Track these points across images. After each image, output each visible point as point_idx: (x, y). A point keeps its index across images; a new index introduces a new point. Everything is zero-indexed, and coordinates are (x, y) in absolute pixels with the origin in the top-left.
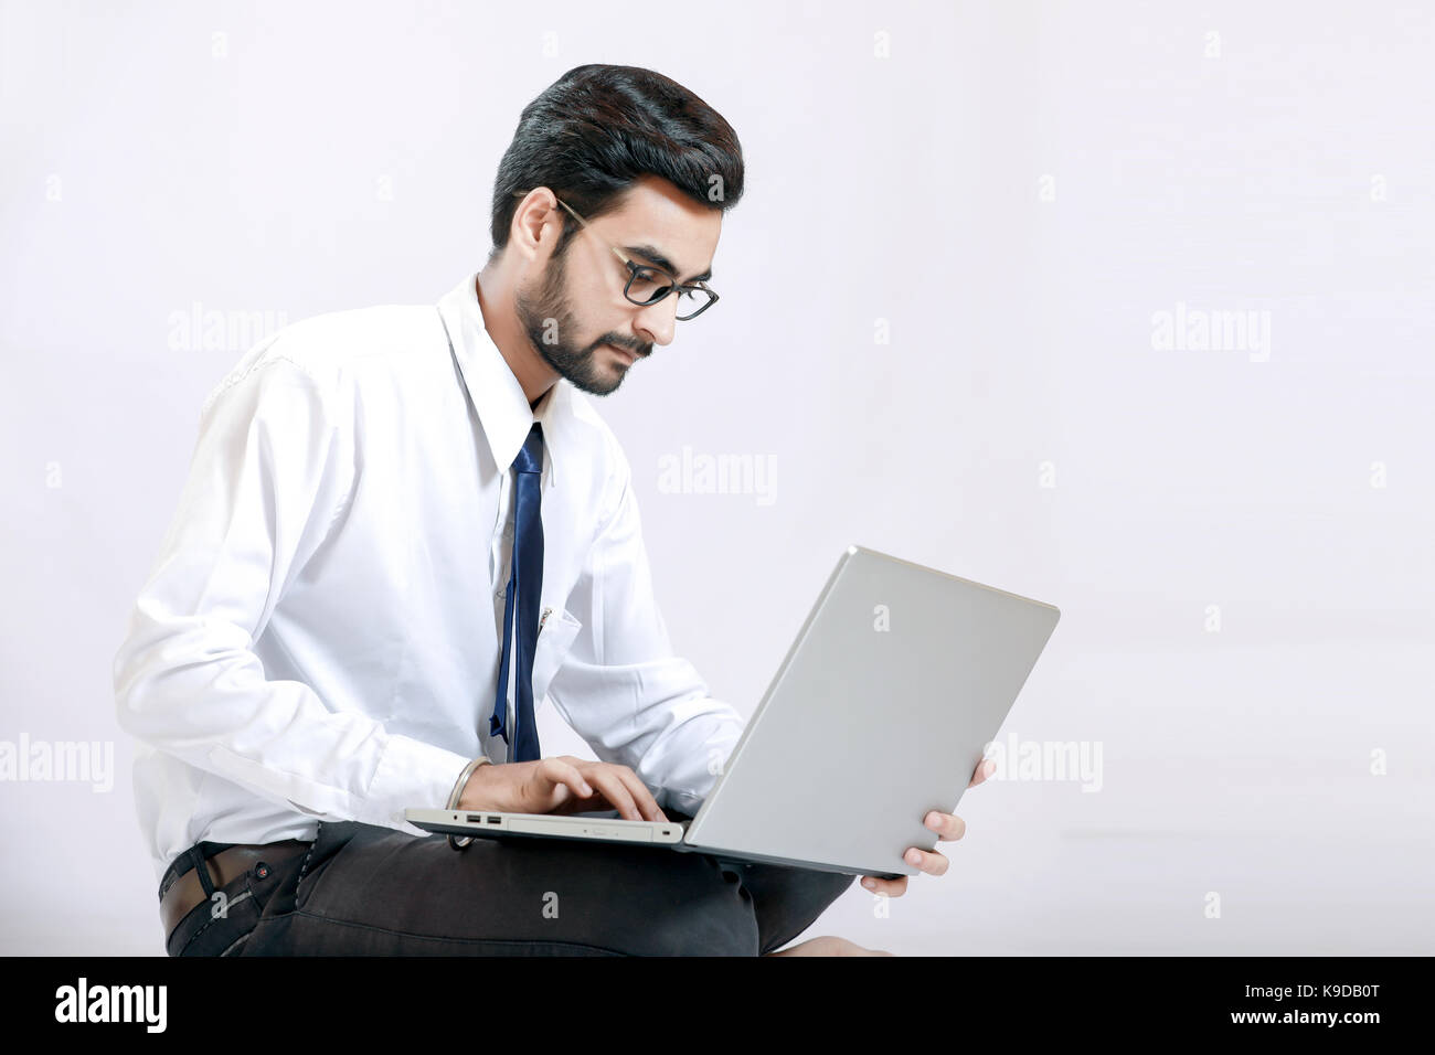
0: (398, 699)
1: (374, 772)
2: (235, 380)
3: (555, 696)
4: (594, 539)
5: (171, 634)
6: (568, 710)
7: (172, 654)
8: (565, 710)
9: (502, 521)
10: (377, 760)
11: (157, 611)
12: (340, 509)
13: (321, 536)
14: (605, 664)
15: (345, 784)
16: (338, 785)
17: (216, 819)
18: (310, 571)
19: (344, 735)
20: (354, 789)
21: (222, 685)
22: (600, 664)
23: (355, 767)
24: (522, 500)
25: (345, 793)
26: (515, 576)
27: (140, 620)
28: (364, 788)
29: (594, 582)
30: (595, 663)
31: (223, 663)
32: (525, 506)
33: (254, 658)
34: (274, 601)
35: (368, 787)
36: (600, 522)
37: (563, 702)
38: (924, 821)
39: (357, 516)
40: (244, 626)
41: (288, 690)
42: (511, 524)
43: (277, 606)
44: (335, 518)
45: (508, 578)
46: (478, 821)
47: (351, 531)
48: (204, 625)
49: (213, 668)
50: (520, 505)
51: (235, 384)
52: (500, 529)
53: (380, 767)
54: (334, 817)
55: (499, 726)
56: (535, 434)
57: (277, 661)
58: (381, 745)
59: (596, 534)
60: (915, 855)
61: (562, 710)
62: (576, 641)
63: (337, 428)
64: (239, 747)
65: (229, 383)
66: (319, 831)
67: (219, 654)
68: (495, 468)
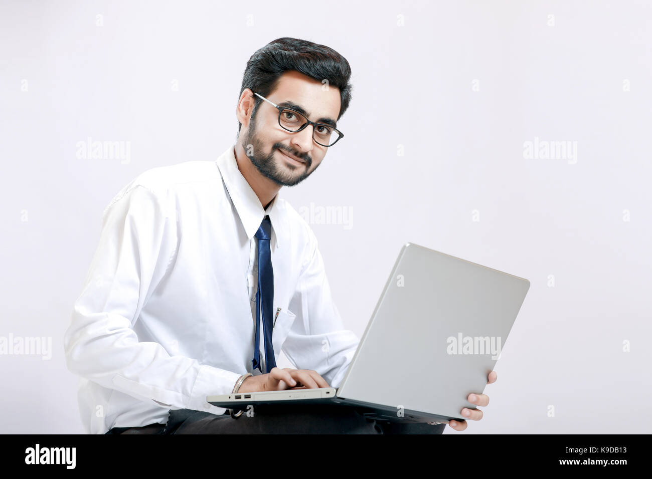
0: (206, 352)
1: (194, 383)
2: (117, 199)
3: (287, 352)
4: (300, 275)
5: (91, 322)
6: (294, 359)
7: (93, 331)
8: (293, 360)
9: (252, 264)
10: (195, 378)
11: (84, 311)
12: (171, 259)
13: (163, 272)
14: (311, 335)
15: (180, 390)
16: (177, 391)
17: (119, 416)
18: (159, 290)
19: (179, 366)
20: (185, 392)
21: (118, 345)
22: (308, 335)
23: (184, 381)
24: (261, 253)
25: (180, 394)
26: (259, 290)
27: (76, 316)
28: (190, 393)
29: (302, 296)
30: (306, 335)
31: (117, 335)
32: (263, 256)
33: (132, 332)
34: (141, 306)
35: (191, 392)
36: (303, 266)
37: (291, 355)
38: (467, 399)
39: (180, 262)
40: (127, 317)
41: (150, 347)
42: (256, 266)
43: (142, 308)
44: (169, 263)
45: (256, 291)
46: (240, 398)
47: (178, 270)
48: (107, 316)
49: (113, 338)
50: (260, 255)
51: (118, 201)
52: (251, 268)
53: (197, 381)
54: (176, 407)
55: (257, 363)
56: (267, 221)
57: (143, 333)
58: (197, 371)
59: (302, 272)
60: (466, 412)
61: (292, 360)
62: (294, 323)
63: (167, 218)
64: (127, 375)
65: (115, 201)
66: (169, 417)
67: (116, 332)
68: (247, 238)
